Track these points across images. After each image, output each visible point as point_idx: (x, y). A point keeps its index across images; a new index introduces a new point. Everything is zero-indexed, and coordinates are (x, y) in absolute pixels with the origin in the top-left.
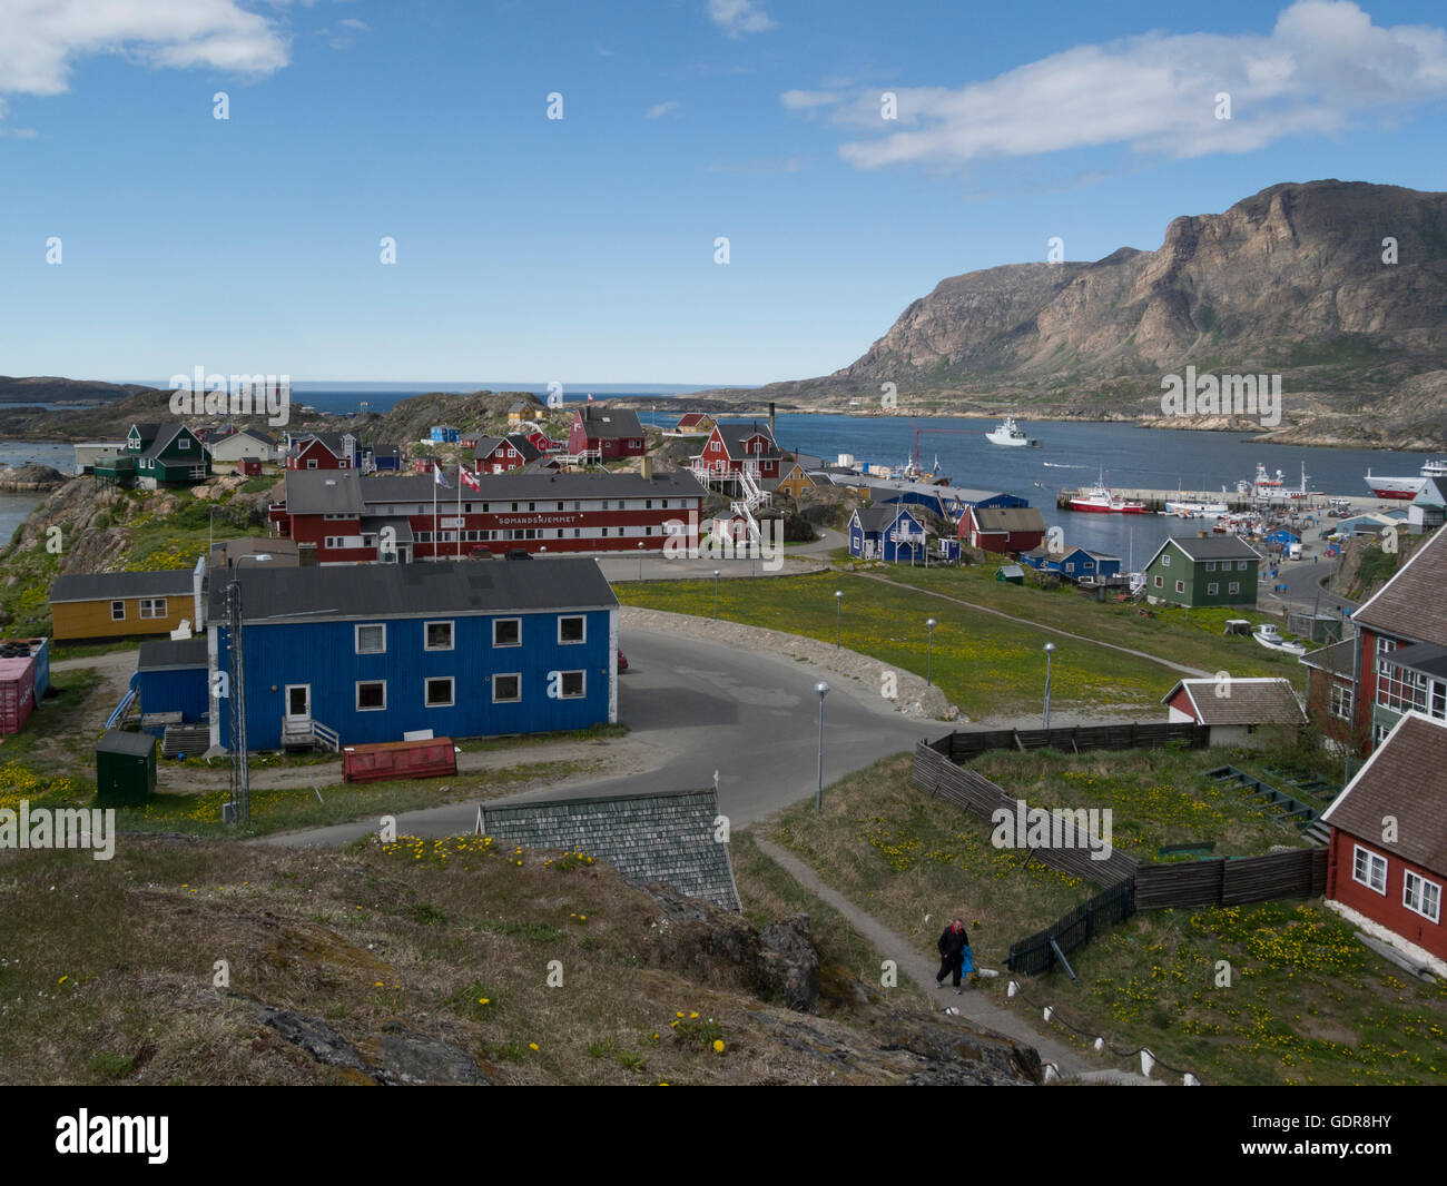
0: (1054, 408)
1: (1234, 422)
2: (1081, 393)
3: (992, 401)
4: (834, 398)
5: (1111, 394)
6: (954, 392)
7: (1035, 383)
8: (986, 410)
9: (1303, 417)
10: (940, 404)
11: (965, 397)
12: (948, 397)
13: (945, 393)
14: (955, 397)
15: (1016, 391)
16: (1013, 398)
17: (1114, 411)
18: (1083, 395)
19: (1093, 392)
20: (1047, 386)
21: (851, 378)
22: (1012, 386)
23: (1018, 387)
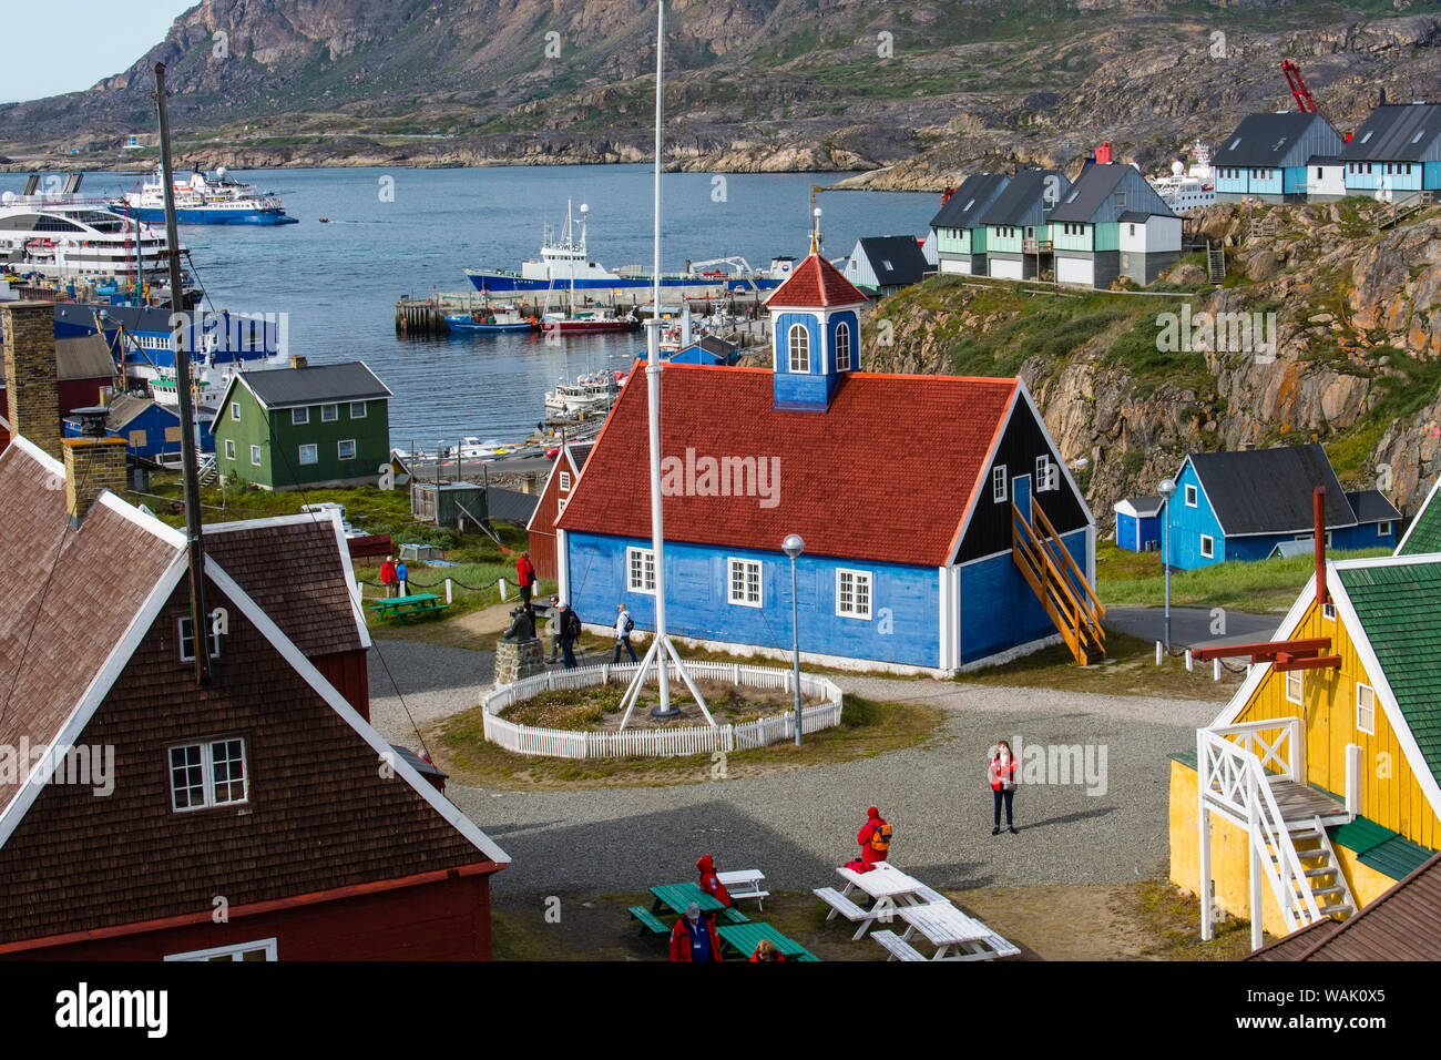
0: (516, 140)
1: (822, 155)
2: (569, 110)
3: (406, 132)
4: (91, 138)
5: (623, 110)
6: (332, 116)
7: (493, 93)
8: (387, 150)
9: (936, 139)
10: (298, 142)
11: (353, 125)
12: (321, 127)
13: (316, 118)
14: (333, 126)
15: (453, 111)
16: (446, 123)
17: (624, 143)
18: (573, 115)
19: (590, 108)
20: (514, 97)
21: (132, 93)
22: (451, 100)
23: (460, 102)
